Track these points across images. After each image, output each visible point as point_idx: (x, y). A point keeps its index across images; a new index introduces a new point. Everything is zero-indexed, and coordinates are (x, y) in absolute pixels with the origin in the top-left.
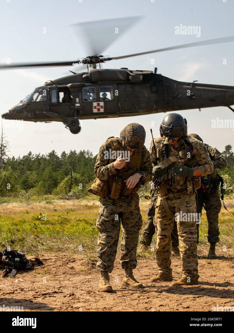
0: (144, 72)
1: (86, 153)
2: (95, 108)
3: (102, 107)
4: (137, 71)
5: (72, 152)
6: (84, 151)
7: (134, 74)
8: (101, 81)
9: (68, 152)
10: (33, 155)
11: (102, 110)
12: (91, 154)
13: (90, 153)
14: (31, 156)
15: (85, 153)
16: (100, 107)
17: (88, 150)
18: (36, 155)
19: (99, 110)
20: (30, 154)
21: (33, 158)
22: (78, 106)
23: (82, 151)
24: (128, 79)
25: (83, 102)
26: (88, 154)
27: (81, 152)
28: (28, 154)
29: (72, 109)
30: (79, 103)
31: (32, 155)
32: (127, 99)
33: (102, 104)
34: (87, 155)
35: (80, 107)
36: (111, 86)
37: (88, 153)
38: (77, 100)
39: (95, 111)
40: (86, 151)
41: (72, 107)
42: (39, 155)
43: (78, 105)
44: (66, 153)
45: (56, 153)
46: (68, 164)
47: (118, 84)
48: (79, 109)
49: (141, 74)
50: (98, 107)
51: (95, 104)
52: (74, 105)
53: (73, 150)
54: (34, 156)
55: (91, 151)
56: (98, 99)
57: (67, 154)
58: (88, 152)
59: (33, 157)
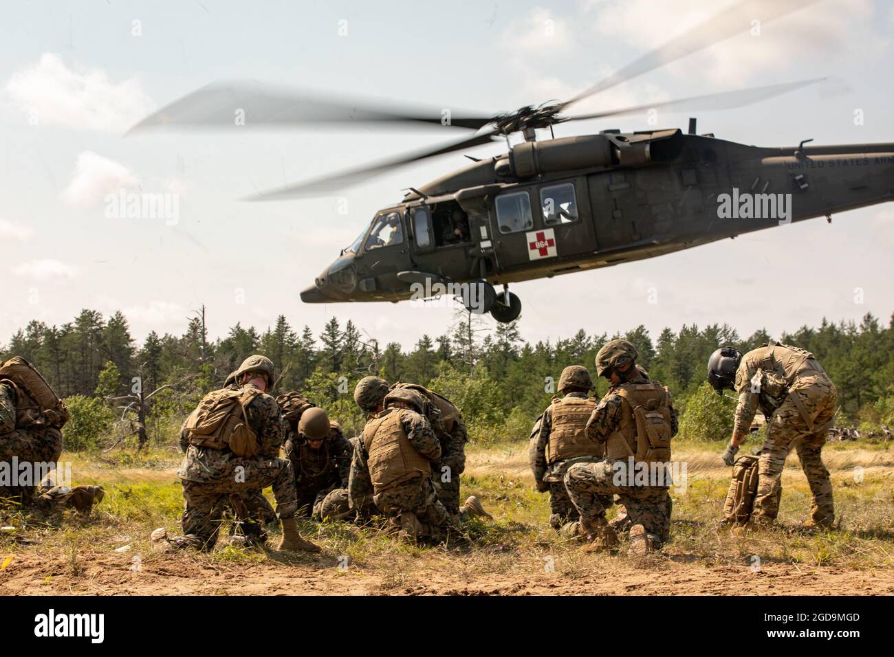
0: (655, 136)
1: (721, 332)
2: (533, 246)
3: (551, 243)
4: (636, 133)
5: (685, 330)
6: (715, 327)
7: (627, 144)
8: (542, 172)
9: (676, 331)
10: (589, 338)
11: (552, 252)
12: (733, 334)
13: (730, 333)
14: (584, 341)
15: (718, 331)
16: (546, 244)
17: (726, 325)
18: (596, 337)
19: (543, 251)
20: (581, 336)
21: (589, 345)
22: (486, 249)
23: (712, 327)
24: (614, 159)
25: (499, 236)
26: (725, 335)
27: (709, 330)
28: (577, 336)
29: (473, 257)
30: (489, 238)
31: (587, 338)
32: (618, 214)
33: (549, 234)
34: (723, 338)
35: (491, 251)
36: (569, 182)
37: (725, 333)
38: (484, 231)
39: (534, 255)
40: (719, 327)
41: (471, 251)
42: (604, 337)
43: (486, 244)
44: (673, 332)
45: (647, 332)
46: (673, 360)
47: (588, 176)
48: (492, 255)
49: (646, 142)
50: (538, 245)
51: (531, 237)
52: (476, 245)
53: (689, 326)
54: (592, 340)
55: (732, 326)
56: (539, 223)
57: (672, 336)
58: (725, 330)
59: (589, 342)
